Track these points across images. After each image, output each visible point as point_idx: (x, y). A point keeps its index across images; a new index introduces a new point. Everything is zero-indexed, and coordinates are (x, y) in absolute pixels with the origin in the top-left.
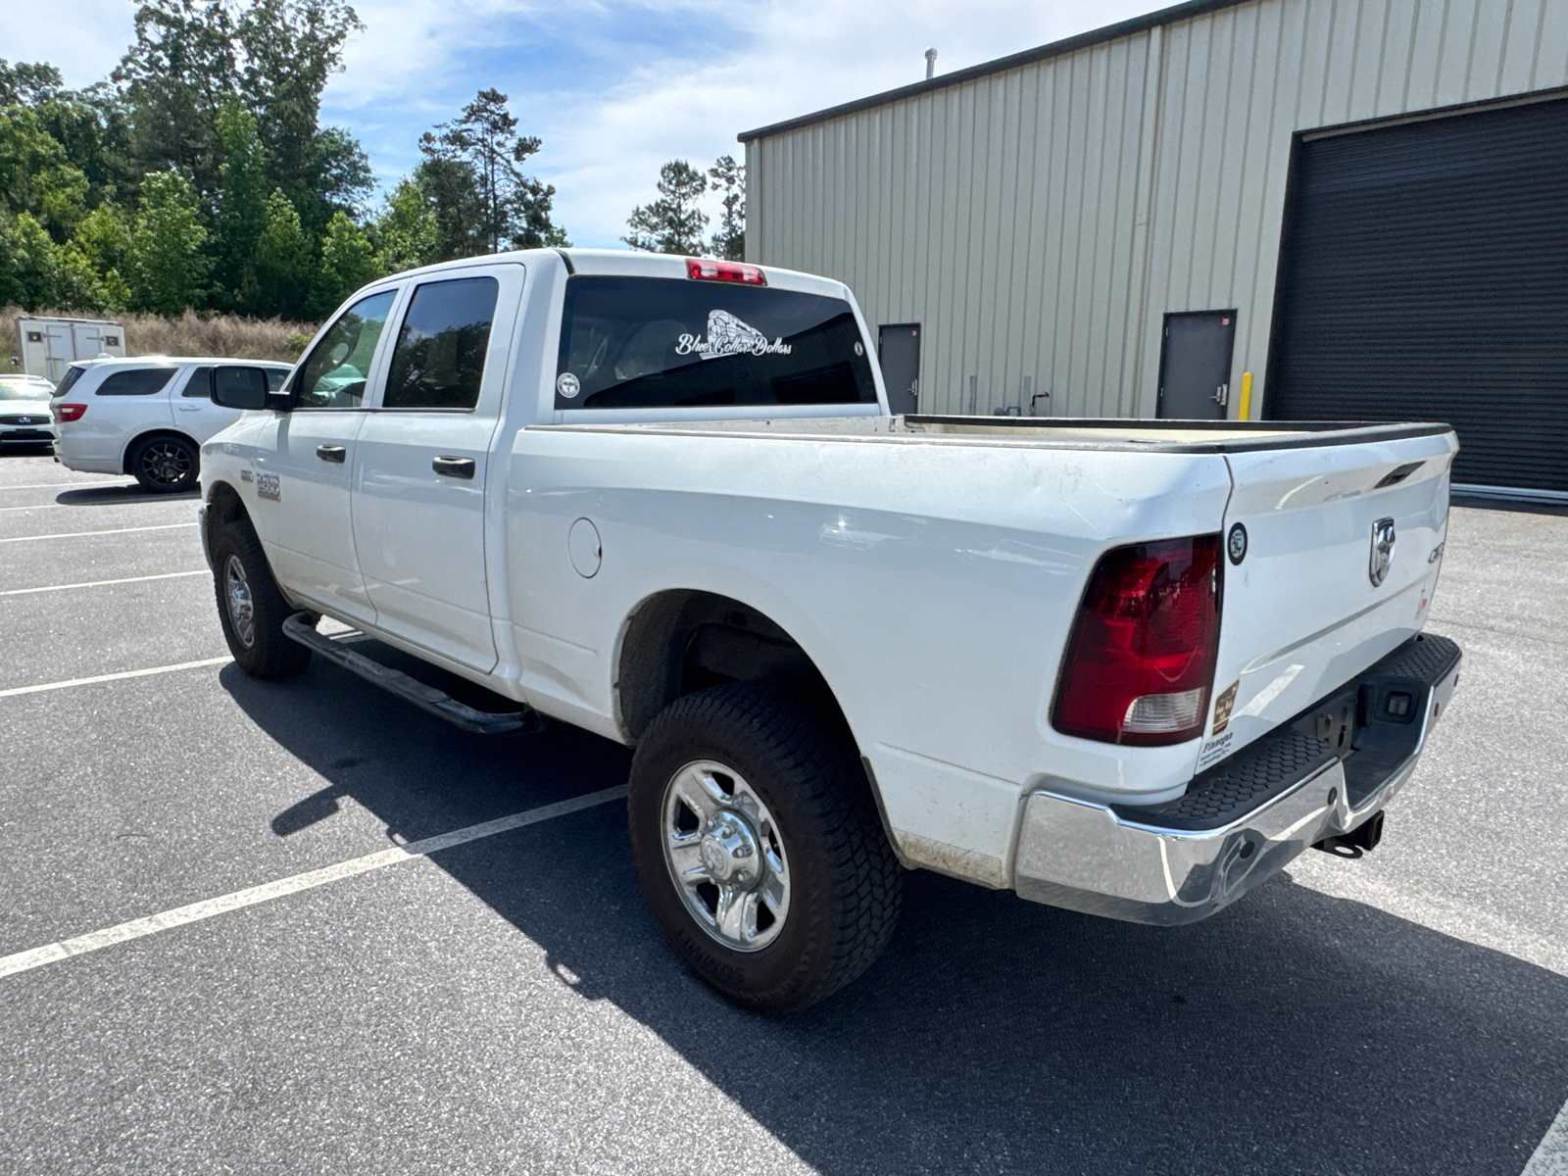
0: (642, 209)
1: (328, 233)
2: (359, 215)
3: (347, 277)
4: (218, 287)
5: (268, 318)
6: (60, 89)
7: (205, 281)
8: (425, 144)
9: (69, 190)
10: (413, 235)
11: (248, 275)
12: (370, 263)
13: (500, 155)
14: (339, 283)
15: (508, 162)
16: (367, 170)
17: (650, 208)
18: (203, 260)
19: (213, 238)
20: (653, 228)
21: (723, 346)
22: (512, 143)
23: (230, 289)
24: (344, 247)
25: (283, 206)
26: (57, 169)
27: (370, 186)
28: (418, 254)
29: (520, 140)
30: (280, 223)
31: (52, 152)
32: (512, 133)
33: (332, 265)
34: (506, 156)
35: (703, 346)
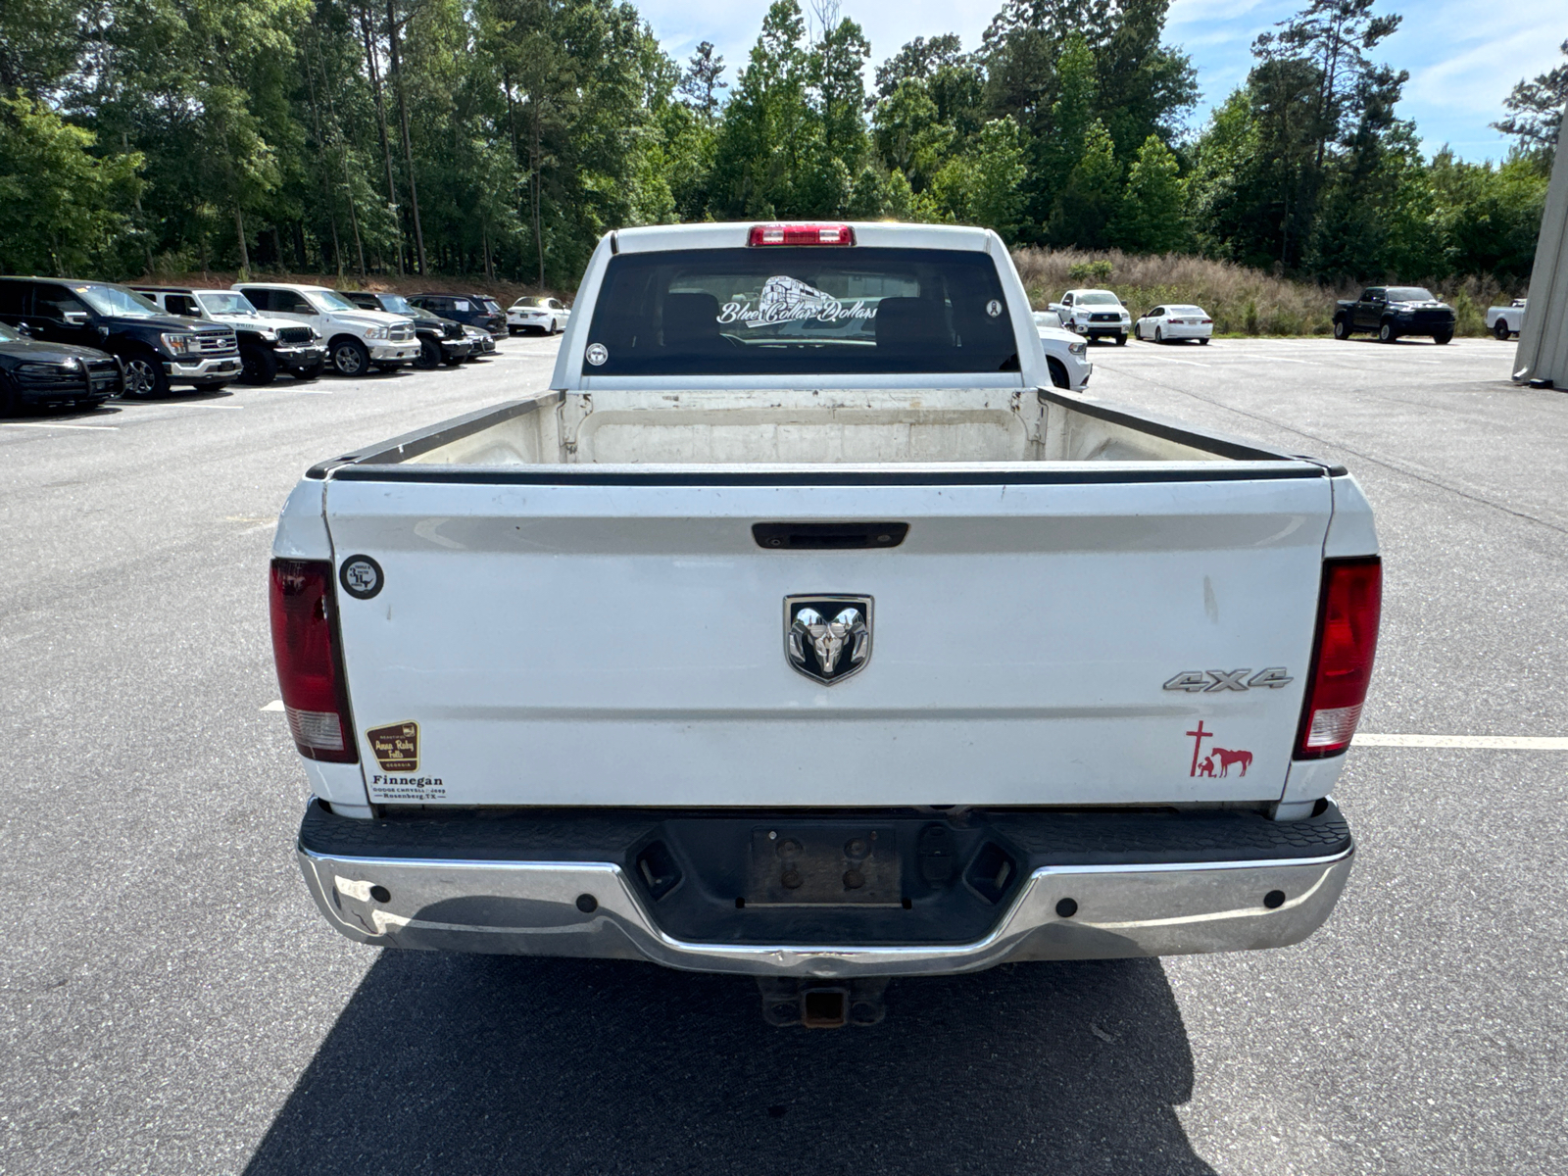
0: (1529, 82)
1: (1137, 158)
2: (1177, 135)
3: (1147, 202)
4: (1029, 221)
5: (1063, 249)
6: (959, 54)
7: (1019, 216)
8: (1259, 47)
9: (936, 145)
10: (1231, 150)
11: (1057, 210)
12: (1173, 185)
13: (1347, 43)
14: (1138, 208)
15: (1357, 49)
16: (1193, 86)
17: (1542, 80)
18: (1019, 198)
19: (1035, 175)
20: (1543, 105)
21: (778, 313)
22: (1364, 26)
23: (1038, 222)
24: (1150, 172)
25: (1099, 136)
26: (930, 128)
27: (1194, 102)
28: (1233, 170)
29: (1374, 21)
30: (1094, 154)
31: (928, 114)
32: (1367, 15)
33: (1136, 190)
34: (1354, 43)
35: (752, 314)
